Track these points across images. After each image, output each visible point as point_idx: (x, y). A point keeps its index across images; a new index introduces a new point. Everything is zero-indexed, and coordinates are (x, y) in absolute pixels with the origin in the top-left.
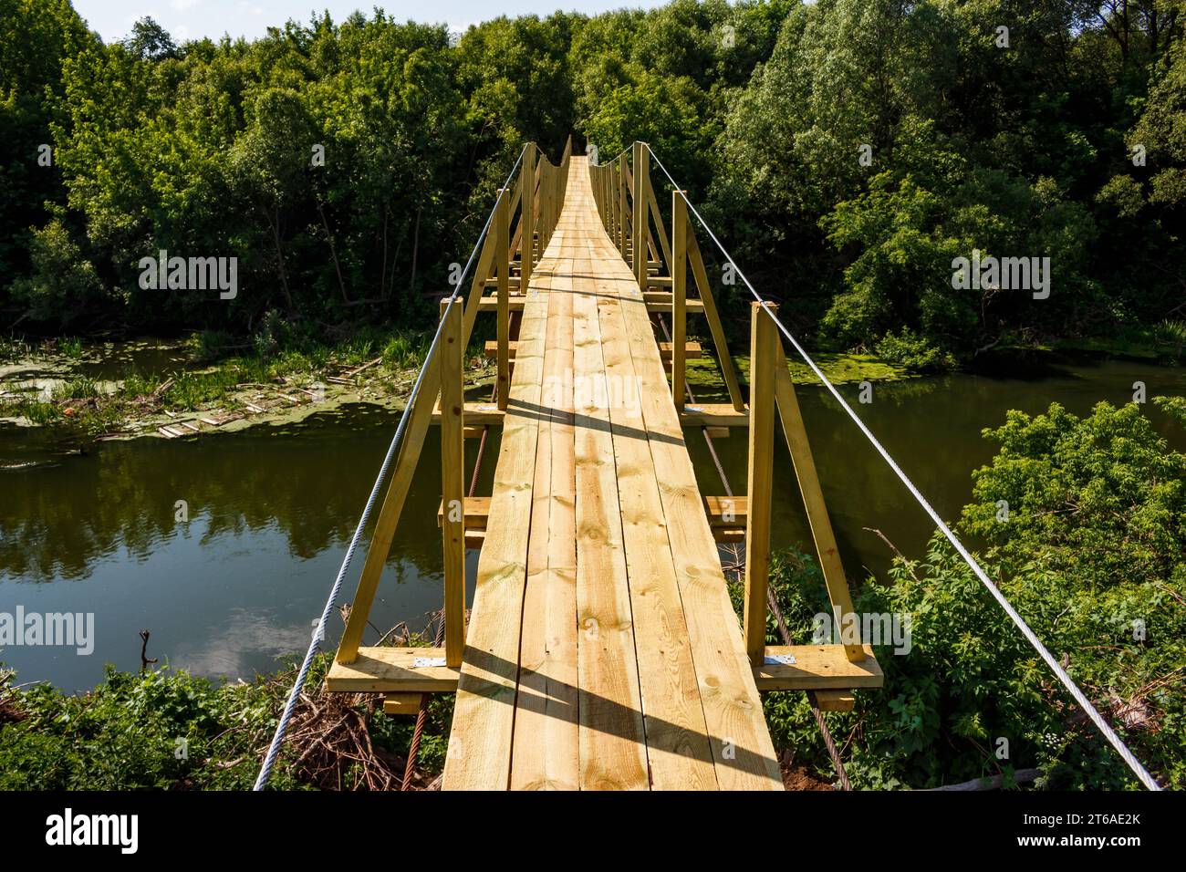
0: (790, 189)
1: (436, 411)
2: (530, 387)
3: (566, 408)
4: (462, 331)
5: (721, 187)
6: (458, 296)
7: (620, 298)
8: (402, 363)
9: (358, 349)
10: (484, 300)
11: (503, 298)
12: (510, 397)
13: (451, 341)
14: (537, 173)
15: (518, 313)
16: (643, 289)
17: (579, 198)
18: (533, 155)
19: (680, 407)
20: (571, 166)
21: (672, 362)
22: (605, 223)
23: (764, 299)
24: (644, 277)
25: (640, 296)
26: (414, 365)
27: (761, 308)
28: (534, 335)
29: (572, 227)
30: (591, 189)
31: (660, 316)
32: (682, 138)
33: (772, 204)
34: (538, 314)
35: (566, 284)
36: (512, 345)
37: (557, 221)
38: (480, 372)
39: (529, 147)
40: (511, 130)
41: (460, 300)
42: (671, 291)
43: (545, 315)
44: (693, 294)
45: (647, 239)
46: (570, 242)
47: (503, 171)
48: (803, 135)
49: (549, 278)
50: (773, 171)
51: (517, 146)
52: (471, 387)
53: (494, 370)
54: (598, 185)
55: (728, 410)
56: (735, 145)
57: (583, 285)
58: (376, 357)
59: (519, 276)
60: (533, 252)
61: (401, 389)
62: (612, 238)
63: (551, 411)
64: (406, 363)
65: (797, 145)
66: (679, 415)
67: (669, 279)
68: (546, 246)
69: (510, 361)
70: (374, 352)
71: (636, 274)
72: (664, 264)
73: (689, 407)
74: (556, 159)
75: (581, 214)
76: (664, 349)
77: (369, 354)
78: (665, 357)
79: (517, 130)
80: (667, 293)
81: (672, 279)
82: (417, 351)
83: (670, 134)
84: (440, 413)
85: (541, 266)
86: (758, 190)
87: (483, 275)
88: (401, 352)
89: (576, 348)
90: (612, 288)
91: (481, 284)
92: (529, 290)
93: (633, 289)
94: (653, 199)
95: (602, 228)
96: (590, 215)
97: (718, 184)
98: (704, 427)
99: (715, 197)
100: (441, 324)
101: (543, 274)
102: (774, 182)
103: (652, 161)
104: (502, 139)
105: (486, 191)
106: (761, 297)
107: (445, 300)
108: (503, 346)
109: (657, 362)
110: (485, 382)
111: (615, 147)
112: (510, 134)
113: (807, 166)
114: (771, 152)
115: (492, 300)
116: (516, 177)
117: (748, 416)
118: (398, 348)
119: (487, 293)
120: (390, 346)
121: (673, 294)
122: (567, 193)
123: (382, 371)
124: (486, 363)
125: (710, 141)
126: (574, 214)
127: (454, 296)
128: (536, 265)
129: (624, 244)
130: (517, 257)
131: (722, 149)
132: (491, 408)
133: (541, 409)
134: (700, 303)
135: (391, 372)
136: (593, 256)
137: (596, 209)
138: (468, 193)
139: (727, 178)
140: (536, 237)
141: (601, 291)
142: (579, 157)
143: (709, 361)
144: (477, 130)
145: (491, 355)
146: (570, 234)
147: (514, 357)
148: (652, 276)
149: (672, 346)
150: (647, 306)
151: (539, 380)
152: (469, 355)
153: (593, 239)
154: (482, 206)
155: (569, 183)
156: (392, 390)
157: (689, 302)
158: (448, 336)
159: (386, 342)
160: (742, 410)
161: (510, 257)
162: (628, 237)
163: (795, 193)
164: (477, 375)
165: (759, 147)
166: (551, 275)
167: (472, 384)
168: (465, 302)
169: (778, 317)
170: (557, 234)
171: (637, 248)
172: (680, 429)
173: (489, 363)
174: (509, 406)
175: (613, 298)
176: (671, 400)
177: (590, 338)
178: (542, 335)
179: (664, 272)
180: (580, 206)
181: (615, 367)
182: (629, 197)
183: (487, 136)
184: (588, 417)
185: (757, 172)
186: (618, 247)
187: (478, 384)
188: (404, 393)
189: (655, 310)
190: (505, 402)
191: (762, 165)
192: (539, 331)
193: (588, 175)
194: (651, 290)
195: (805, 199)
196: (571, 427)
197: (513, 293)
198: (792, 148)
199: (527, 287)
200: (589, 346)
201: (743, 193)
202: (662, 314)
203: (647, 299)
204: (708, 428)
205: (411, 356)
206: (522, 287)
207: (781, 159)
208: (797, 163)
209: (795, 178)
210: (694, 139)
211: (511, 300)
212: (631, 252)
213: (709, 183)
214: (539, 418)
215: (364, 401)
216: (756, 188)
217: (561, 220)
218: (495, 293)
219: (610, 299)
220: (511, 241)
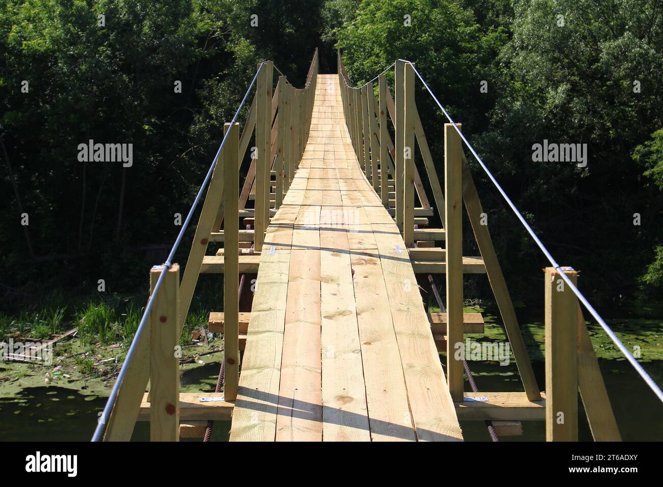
0: (595, 113)
1: (145, 403)
2: (266, 371)
3: (312, 400)
4: (178, 306)
5: (508, 111)
6: (172, 262)
7: (380, 257)
8: (104, 335)
9: (49, 317)
10: (208, 260)
11: (231, 257)
12: (240, 384)
13: (163, 319)
14: (275, 100)
15: (251, 274)
16: (408, 245)
17: (329, 127)
18: (269, 75)
19: (457, 398)
20: (319, 86)
21: (447, 338)
22: (360, 159)
23: (561, 264)
24: (410, 229)
25: (405, 253)
26: (118, 338)
27: (557, 276)
28: (271, 303)
29: (319, 164)
30: (343, 116)
31: (430, 279)
32: (459, 50)
33: (571, 131)
34: (275, 277)
35: (312, 238)
36: (243, 317)
37: (300, 157)
38: (203, 347)
39: (265, 68)
40: (244, 42)
41: (176, 268)
42: (444, 247)
43: (285, 278)
44: (471, 251)
45: (412, 182)
46: (317, 184)
47: (233, 93)
48: (613, 44)
49: (290, 231)
50: (574, 91)
51: (251, 62)
52: (191, 366)
53: (220, 344)
54: (352, 110)
55: (519, 400)
56: (525, 59)
57: (332, 240)
58: (70, 327)
59: (252, 228)
60: (269, 198)
61: (102, 368)
62: (369, 178)
63: (293, 402)
64: (109, 335)
65: (604, 56)
66: (457, 407)
67: (441, 231)
68: (287, 189)
69: (240, 337)
70: (68, 322)
71: (400, 226)
72: (436, 211)
73: (470, 396)
74: (299, 79)
75: (330, 148)
76: (436, 321)
77: (61, 325)
78: (438, 331)
79: (251, 44)
80: (439, 249)
81: (445, 231)
82: (123, 321)
83: (442, 46)
84: (148, 405)
85: (280, 215)
86: (555, 115)
87: (207, 229)
88: (103, 322)
89: (325, 322)
90: (369, 243)
91: (204, 242)
92: (264, 246)
93: (396, 244)
94: (420, 131)
95: (357, 165)
96: (342, 148)
97: (504, 107)
98: (489, 423)
99: (500, 122)
100: (151, 298)
101: (282, 226)
102: (576, 104)
103: (418, 84)
104: (232, 53)
105: (211, 118)
106: (557, 262)
107: (156, 269)
108: (231, 318)
109: (427, 338)
110: (210, 359)
111: (376, 63)
112: (242, 48)
113: (617, 83)
114: (571, 65)
115: (218, 260)
116: (250, 102)
117: (544, 408)
118: (99, 316)
119: (212, 252)
120: (89, 313)
121: (446, 250)
122: (314, 121)
123: (77, 346)
124: (211, 335)
125: (494, 53)
126: (321, 148)
127: (167, 263)
128: (274, 213)
129: (385, 186)
130: (250, 204)
131: (508, 64)
132: (216, 399)
133: (279, 399)
134: (480, 262)
135: (88, 347)
136: (346, 202)
137: (349, 141)
138: (191, 121)
139: (514, 99)
140: (273, 178)
141: (355, 246)
142: (328, 76)
143: (495, 331)
144: (200, 45)
145: (216, 328)
146: (317, 174)
147: (245, 333)
148: (420, 227)
149: (446, 318)
150: (414, 266)
151: (278, 362)
152: (190, 325)
153: (346, 179)
154: (207, 136)
155: (315, 109)
156: (90, 371)
157: (467, 261)
158: (160, 313)
159: (83, 309)
160: (539, 400)
161: (241, 202)
162: (390, 177)
163: (601, 117)
164: (200, 350)
165: (555, 60)
166: (293, 227)
167: (193, 362)
168: (182, 270)
169: (579, 289)
170: (301, 173)
171: (401, 192)
172: (457, 425)
173: (215, 336)
174: (239, 397)
175: (370, 256)
176: (445, 387)
177: (342, 309)
178: (281, 305)
179: (436, 221)
180: (330, 137)
181: (375, 345)
182: (390, 125)
183: (214, 50)
184: (340, 410)
185: (552, 93)
186: (377, 190)
187: (201, 362)
188: (105, 373)
189: (424, 271)
190: (233, 391)
191: (559, 82)
192: (277, 299)
193: (340, 98)
194: (420, 246)
195: (615, 123)
196: (318, 423)
197: (244, 250)
198: (597, 60)
199: (262, 243)
200: (341, 318)
201: (535, 118)
202: (433, 275)
203: (413, 257)
204: (495, 424)
205: (115, 326)
206: (256, 243)
207: (582, 75)
208: (603, 80)
209: (602, 98)
210: (472, 52)
211: (242, 260)
212: (393, 197)
213: (493, 107)
214: (277, 411)
215: (53, 384)
216: (551, 111)
217: (306, 155)
218: (221, 250)
219: (366, 258)
220: (241, 186)
